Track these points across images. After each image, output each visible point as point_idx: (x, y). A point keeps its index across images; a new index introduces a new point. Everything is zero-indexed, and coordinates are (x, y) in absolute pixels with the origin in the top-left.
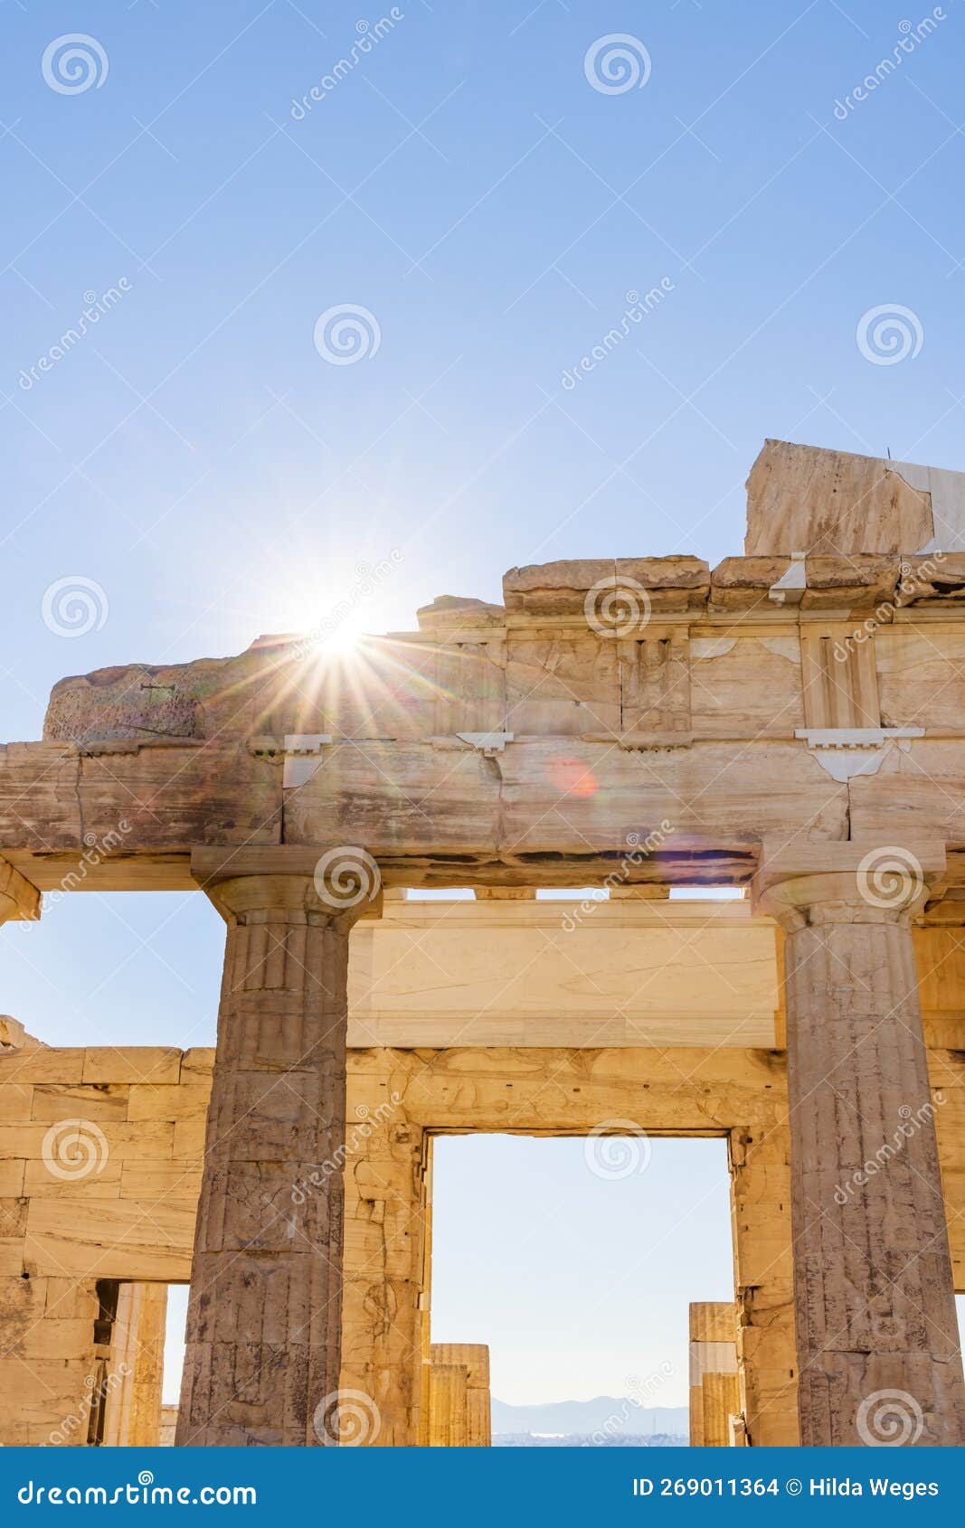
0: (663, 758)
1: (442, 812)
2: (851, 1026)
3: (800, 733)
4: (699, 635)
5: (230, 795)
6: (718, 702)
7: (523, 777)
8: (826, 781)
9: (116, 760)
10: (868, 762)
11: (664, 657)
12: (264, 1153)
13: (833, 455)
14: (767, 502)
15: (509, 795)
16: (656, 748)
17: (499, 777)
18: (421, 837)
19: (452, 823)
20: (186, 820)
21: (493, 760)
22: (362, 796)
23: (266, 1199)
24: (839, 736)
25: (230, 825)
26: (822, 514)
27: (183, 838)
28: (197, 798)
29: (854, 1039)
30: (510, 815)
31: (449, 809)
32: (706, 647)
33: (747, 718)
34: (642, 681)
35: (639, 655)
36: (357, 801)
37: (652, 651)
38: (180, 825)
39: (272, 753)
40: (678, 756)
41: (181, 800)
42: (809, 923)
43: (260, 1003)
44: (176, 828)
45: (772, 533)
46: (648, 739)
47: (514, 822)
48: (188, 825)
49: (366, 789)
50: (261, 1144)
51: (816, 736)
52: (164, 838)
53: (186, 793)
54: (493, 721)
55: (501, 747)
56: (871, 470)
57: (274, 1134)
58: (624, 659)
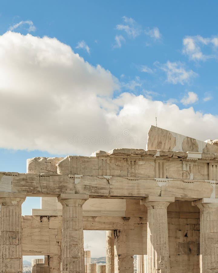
0: (134, 182)
1: (100, 189)
2: (159, 224)
3: (155, 179)
4: (140, 160)
5: (66, 184)
6: (142, 172)
7: (113, 184)
8: (158, 186)
9: (46, 177)
10: (164, 184)
11: (135, 164)
12: (75, 243)
13: (162, 129)
14: (151, 137)
15: (111, 187)
16: (133, 180)
17: (109, 183)
18: (97, 193)
19: (102, 191)
20: (59, 189)
21: (108, 180)
22: (88, 186)
23: (75, 250)
24: (160, 179)
25: (66, 190)
26: (159, 140)
27: (59, 192)
28: (61, 185)
29: (160, 226)
30: (111, 190)
31: (102, 189)
32: (141, 163)
33: (147, 175)
34: (131, 168)
35: (131, 163)
36: (87, 187)
37: (133, 163)
38: (58, 189)
39: (73, 178)
40: (137, 181)
41: (58, 185)
42: (153, 208)
43: (72, 220)
44: (58, 190)
45: (152, 143)
46: (132, 178)
47: (111, 191)
48: (59, 190)
49: (88, 185)
50: (74, 242)
51: (157, 179)
52: (55, 192)
53: (58, 184)
54: (108, 174)
55: (110, 179)
56: (167, 133)
57: (76, 240)
58: (128, 164)
